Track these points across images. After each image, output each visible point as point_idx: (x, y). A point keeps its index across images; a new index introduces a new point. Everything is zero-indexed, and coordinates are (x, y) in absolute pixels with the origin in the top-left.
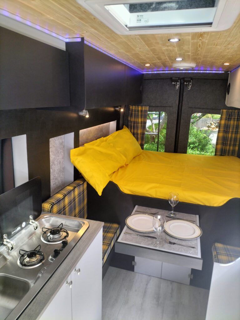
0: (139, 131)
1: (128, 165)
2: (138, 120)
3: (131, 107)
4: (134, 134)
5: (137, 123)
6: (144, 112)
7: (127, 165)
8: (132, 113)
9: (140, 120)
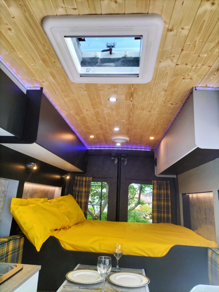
0: (83, 201)
2: (83, 189)
3: (76, 178)
4: (78, 202)
5: (81, 193)
6: (88, 182)
7: (70, 227)
8: (77, 183)
9: (84, 190)
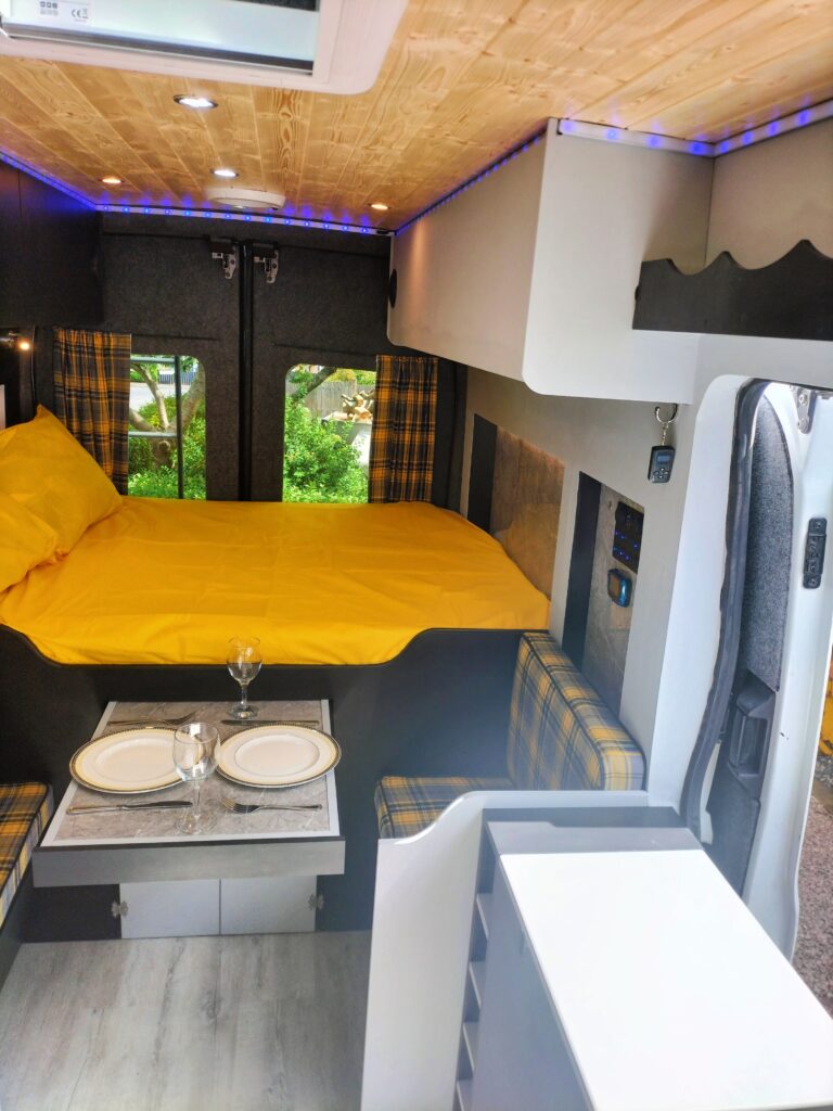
0: (105, 428)
1: (65, 555)
2: (97, 384)
3: (61, 336)
4: (82, 438)
5: (91, 398)
6: (114, 355)
7: (62, 557)
8: (67, 357)
9: (102, 386)
